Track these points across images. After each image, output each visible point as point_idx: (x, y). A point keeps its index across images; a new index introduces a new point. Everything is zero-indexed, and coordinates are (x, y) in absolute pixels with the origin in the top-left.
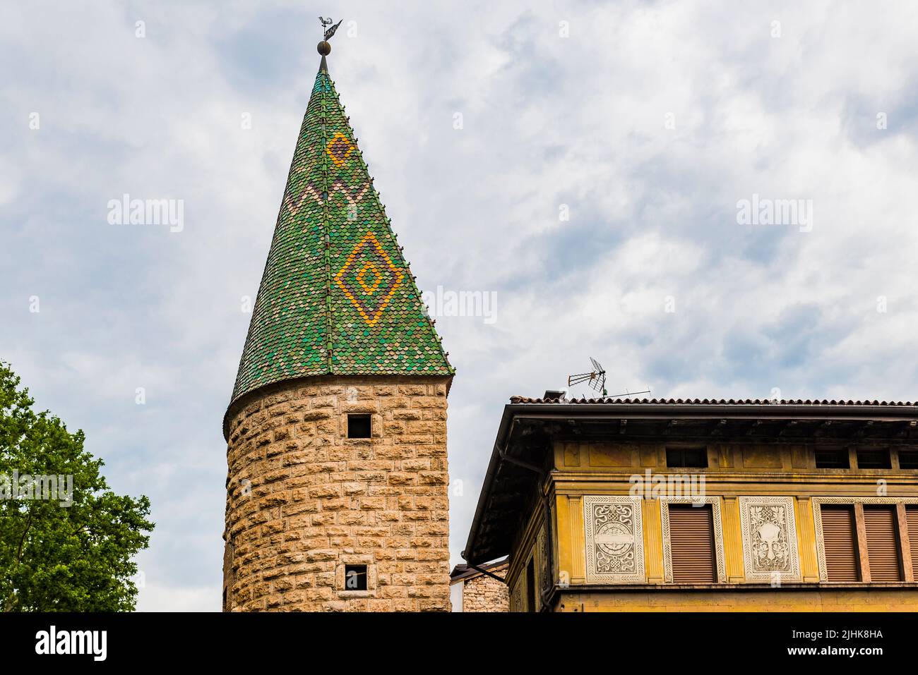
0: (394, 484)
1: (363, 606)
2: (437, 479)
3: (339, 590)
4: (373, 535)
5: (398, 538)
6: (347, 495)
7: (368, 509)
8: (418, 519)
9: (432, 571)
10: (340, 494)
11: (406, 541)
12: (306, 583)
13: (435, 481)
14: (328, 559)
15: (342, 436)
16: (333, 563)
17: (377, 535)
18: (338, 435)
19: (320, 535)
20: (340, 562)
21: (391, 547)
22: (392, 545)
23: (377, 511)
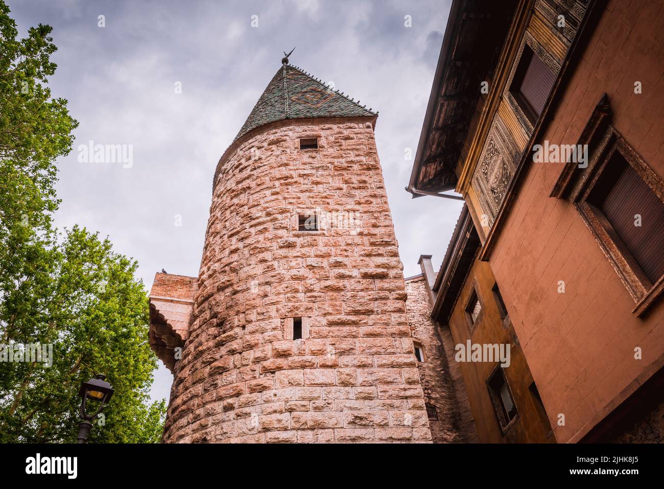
0: (337, 170)
1: (315, 240)
2: (373, 166)
3: (293, 230)
4: (322, 198)
5: (344, 199)
6: (300, 177)
7: (317, 183)
8: (360, 188)
9: (376, 218)
10: (294, 176)
11: (350, 200)
12: (264, 228)
13: (370, 167)
14: (283, 212)
15: (296, 148)
16: (289, 214)
17: (326, 197)
18: (293, 149)
19: (277, 199)
20: (294, 213)
21: (338, 204)
22: (339, 203)
23: (325, 185)
